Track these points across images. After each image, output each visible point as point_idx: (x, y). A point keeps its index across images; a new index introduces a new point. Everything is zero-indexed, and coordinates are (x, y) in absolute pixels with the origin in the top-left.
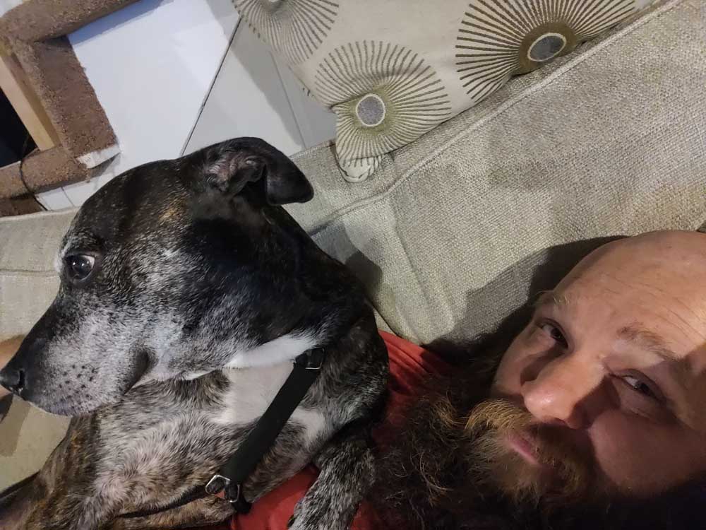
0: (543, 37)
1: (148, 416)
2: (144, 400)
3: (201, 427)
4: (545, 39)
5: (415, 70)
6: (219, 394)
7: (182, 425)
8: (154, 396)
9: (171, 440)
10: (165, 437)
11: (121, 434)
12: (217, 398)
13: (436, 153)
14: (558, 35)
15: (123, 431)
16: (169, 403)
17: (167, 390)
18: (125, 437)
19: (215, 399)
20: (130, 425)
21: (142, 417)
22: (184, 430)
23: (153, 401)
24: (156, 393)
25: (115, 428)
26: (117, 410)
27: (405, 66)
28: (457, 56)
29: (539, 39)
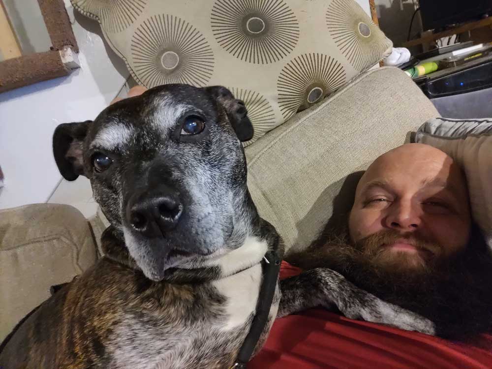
0: (315, 89)
1: (164, 343)
2: (157, 330)
3: (214, 340)
4: (315, 90)
5: (258, 101)
6: (223, 308)
7: (195, 341)
8: (166, 326)
9: (186, 356)
10: (181, 354)
11: (139, 360)
12: (221, 311)
13: (273, 143)
14: (320, 89)
15: (141, 358)
16: (180, 329)
17: (176, 320)
18: (144, 362)
19: (220, 313)
20: (149, 352)
21: (159, 344)
22: (197, 344)
23: (166, 330)
24: (167, 323)
25: (132, 356)
26: (133, 341)
27: (253, 99)
28: (279, 94)
29: (313, 90)
